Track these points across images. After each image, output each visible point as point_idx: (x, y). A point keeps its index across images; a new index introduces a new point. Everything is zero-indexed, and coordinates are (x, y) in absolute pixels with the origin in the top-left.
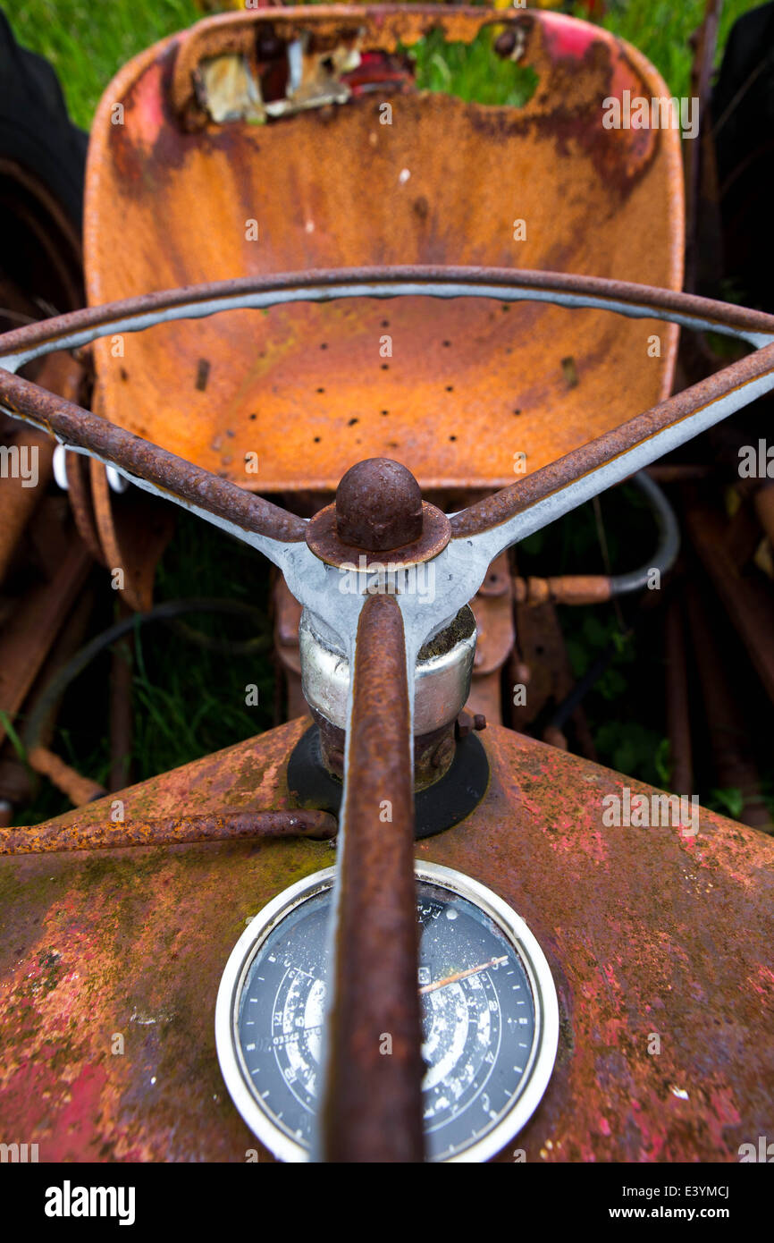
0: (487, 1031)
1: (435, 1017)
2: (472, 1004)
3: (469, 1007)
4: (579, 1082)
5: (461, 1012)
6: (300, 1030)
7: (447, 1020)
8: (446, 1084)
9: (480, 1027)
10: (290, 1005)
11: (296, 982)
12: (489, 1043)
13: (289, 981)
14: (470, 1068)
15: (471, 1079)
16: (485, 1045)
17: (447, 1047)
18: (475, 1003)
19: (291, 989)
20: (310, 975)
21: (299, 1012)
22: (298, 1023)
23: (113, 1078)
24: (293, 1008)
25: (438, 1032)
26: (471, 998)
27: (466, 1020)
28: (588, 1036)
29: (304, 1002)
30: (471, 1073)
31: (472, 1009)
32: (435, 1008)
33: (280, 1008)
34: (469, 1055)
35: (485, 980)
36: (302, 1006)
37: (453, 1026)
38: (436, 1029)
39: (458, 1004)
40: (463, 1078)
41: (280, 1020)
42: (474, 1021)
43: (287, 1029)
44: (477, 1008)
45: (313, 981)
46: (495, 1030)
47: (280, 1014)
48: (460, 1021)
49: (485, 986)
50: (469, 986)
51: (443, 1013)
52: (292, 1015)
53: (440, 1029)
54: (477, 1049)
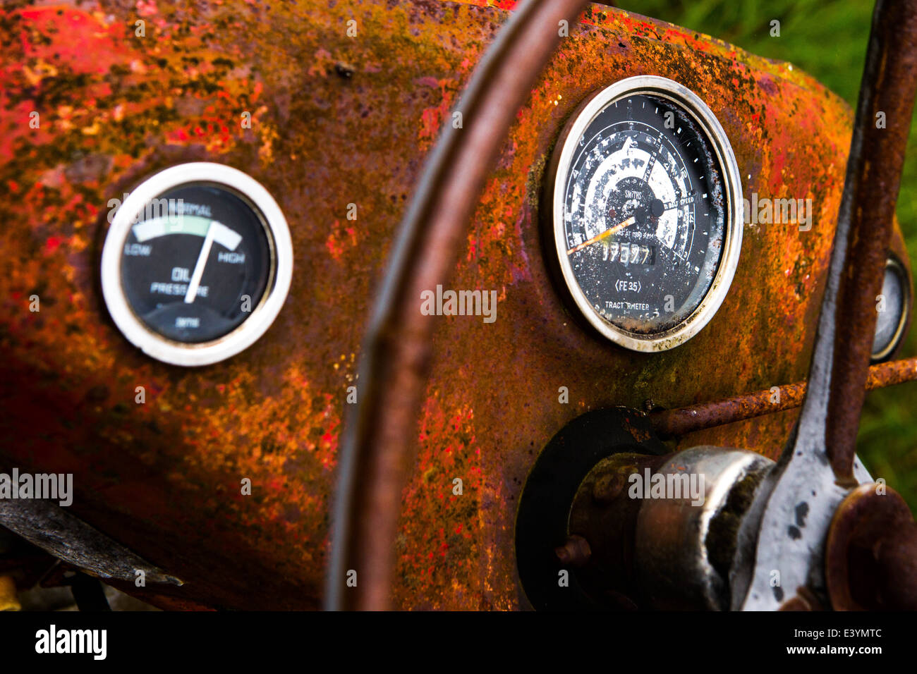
0: (575, 195)
1: (604, 211)
2: (581, 220)
3: (583, 217)
4: (530, 144)
5: (588, 213)
6: (680, 207)
7: (597, 206)
8: (602, 156)
9: (579, 199)
10: (686, 227)
11: (683, 247)
12: (574, 186)
13: (687, 249)
14: (588, 167)
15: (589, 158)
16: (577, 184)
17: (599, 185)
18: (580, 220)
19: (685, 241)
20: (676, 254)
21: (680, 221)
22: (681, 212)
23: (766, 182)
24: (684, 225)
25: (604, 198)
26: (581, 225)
27: (586, 206)
28: (513, 185)
29: (678, 230)
30: (588, 163)
31: (582, 215)
32: (604, 218)
33: (691, 226)
34: (587, 178)
35: (571, 241)
36: (679, 227)
37: (595, 202)
38: (605, 200)
39: (590, 221)
40: (593, 159)
41: (691, 216)
42: (582, 205)
43: (686, 208)
44: (579, 216)
45: (673, 248)
46: (570, 196)
47: (691, 221)
48: (590, 206)
49: (572, 236)
50: (582, 236)
51: (599, 213)
52: (684, 220)
53: (602, 200)
54: (582, 181)
